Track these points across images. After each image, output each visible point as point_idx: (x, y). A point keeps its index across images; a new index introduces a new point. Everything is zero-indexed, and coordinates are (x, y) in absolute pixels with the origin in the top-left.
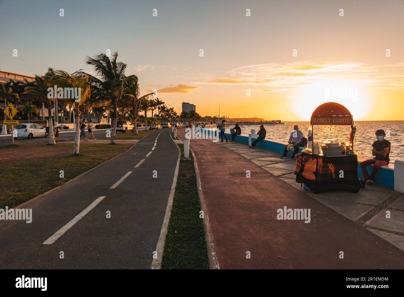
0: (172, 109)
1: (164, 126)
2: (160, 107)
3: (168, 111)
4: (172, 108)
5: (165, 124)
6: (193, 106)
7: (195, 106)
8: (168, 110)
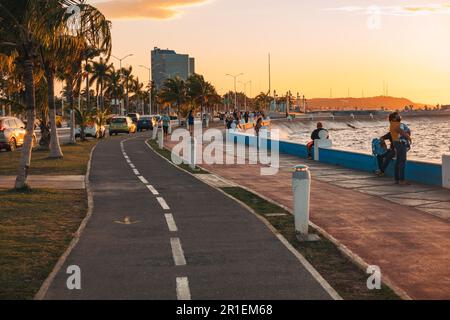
0: (127, 73)
1: (115, 126)
2: (91, 64)
3: (114, 77)
4: (127, 68)
5: (117, 121)
6: (187, 61)
7: (192, 60)
8: (113, 73)
